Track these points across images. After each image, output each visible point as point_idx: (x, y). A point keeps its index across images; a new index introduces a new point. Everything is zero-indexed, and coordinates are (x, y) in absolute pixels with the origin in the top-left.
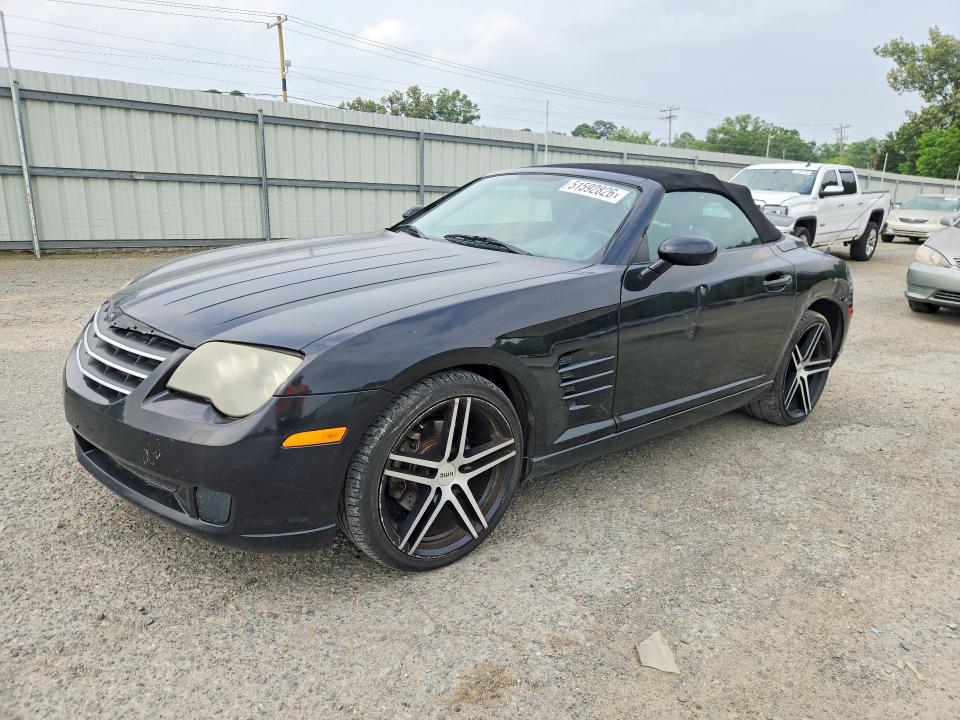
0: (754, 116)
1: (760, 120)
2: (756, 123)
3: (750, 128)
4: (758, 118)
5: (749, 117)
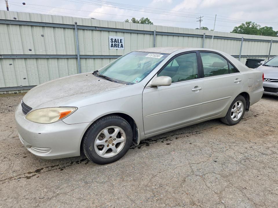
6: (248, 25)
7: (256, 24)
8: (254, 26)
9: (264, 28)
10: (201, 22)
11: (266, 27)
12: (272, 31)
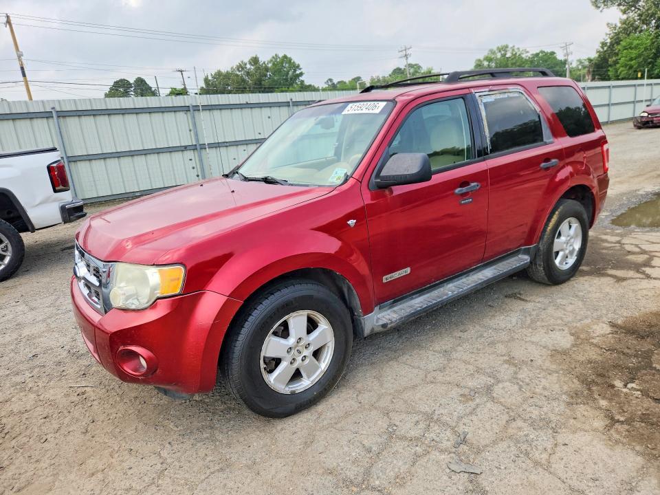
0: (510, 46)
1: (516, 47)
2: (513, 50)
3: (509, 55)
4: (514, 46)
5: (507, 47)
6: (503, 52)
7: (518, 49)
8: (516, 53)
9: (537, 55)
10: (409, 58)
11: (542, 52)
12: (555, 58)
